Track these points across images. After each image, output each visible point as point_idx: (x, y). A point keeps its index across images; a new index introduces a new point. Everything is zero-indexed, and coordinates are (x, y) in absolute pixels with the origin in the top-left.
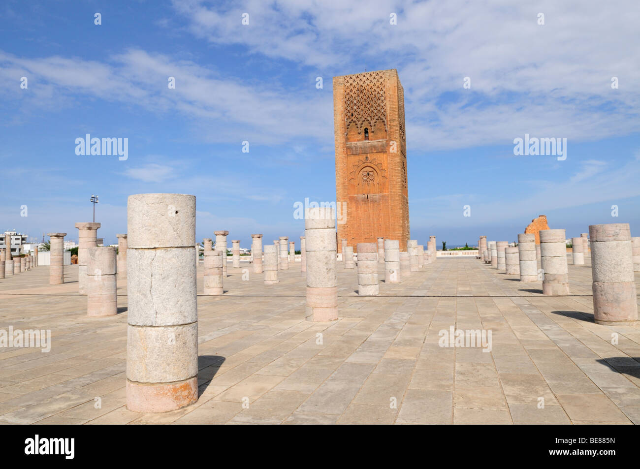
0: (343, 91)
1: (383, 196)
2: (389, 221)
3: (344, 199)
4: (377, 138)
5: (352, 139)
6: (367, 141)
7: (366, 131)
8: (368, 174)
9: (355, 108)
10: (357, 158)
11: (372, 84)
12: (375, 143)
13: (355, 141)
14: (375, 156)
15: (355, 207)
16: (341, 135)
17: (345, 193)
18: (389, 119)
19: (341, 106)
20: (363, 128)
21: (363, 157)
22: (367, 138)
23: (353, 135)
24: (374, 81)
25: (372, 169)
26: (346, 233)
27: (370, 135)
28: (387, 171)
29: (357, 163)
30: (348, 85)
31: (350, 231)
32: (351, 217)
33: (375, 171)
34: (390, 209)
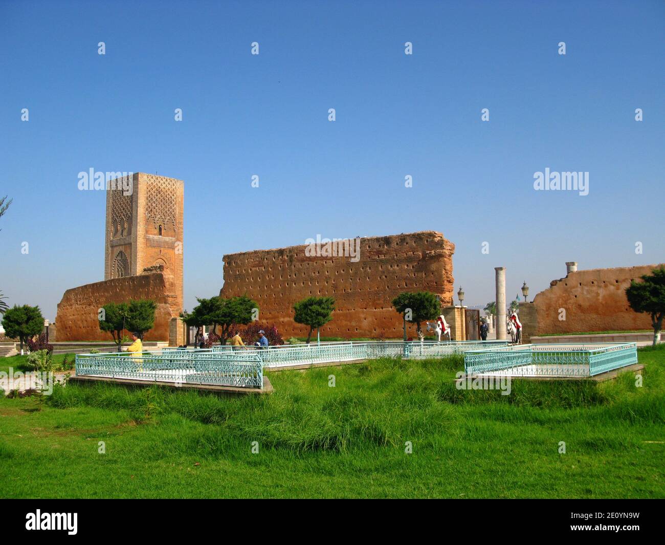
0: (146, 187)
4: (168, 236)
5: (149, 232)
6: (161, 236)
7: (160, 229)
9: (154, 205)
10: (154, 250)
11: (167, 189)
12: (167, 239)
13: (152, 234)
14: (166, 251)
16: (142, 226)
20: (158, 225)
21: (157, 250)
22: (160, 234)
24: (169, 186)
27: (163, 231)
29: (153, 255)
30: (150, 183)
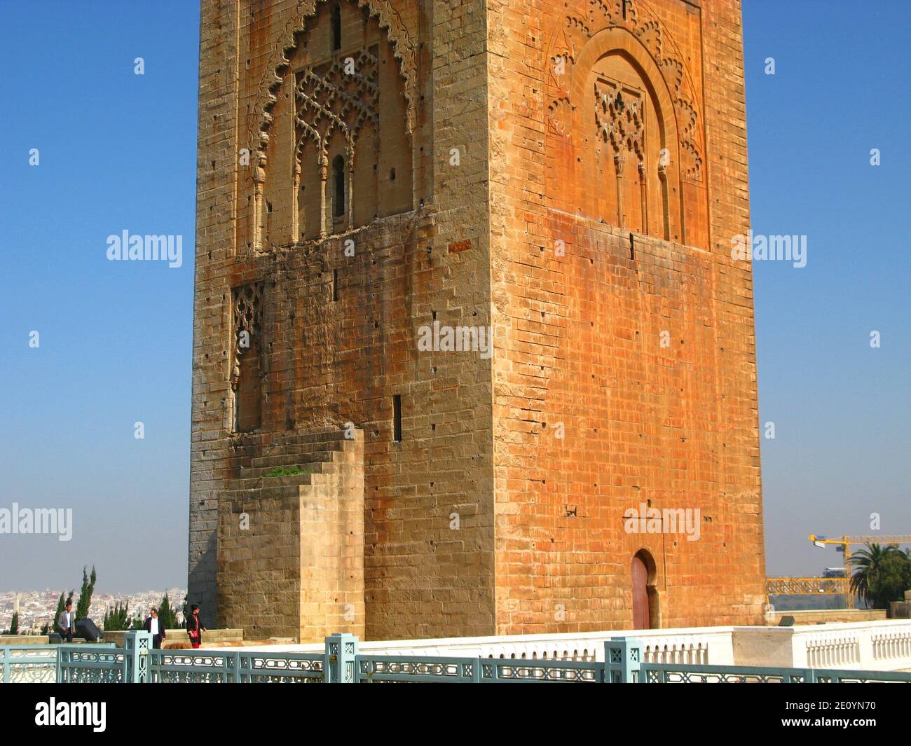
1: (689, 258)
2: (714, 419)
3: (529, 219)
8: (619, 102)
15: (576, 293)
17: (535, 187)
25: (636, 81)
26: (540, 471)
31: (554, 455)
32: (560, 357)
33: (646, 96)
34: (716, 352)
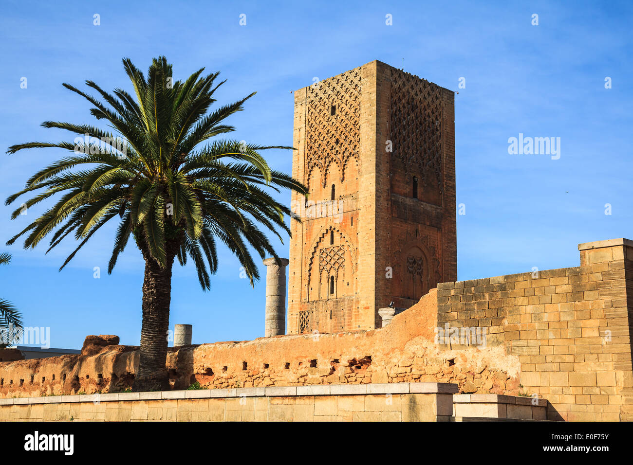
18: (445, 173)
19: (385, 120)
23: (399, 181)
25: (420, 254)
28: (441, 264)
